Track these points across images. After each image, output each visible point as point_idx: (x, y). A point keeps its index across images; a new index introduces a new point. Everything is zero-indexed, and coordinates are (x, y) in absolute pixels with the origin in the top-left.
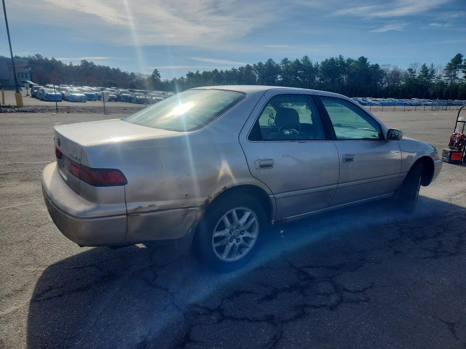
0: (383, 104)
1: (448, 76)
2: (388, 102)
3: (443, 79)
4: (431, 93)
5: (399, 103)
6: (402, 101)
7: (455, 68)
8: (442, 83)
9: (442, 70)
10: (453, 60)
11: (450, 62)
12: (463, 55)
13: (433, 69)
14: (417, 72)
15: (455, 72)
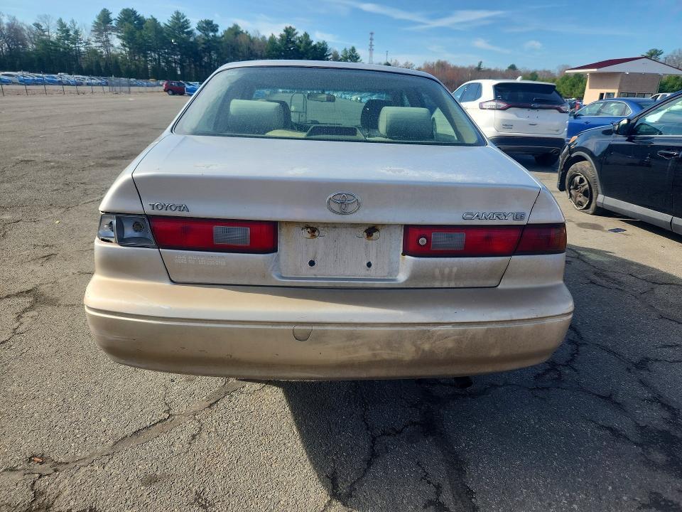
0: (25, 82)
1: (99, 42)
2: (31, 78)
3: (94, 45)
4: (84, 66)
5: (49, 81)
6: (54, 77)
7: (106, 30)
8: (95, 52)
9: (89, 31)
10: (99, 18)
11: (96, 20)
12: (110, 11)
13: (76, 27)
14: (51, 30)
15: (106, 37)
